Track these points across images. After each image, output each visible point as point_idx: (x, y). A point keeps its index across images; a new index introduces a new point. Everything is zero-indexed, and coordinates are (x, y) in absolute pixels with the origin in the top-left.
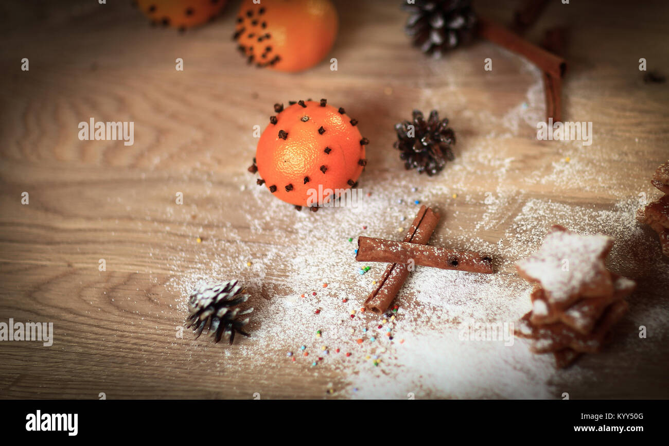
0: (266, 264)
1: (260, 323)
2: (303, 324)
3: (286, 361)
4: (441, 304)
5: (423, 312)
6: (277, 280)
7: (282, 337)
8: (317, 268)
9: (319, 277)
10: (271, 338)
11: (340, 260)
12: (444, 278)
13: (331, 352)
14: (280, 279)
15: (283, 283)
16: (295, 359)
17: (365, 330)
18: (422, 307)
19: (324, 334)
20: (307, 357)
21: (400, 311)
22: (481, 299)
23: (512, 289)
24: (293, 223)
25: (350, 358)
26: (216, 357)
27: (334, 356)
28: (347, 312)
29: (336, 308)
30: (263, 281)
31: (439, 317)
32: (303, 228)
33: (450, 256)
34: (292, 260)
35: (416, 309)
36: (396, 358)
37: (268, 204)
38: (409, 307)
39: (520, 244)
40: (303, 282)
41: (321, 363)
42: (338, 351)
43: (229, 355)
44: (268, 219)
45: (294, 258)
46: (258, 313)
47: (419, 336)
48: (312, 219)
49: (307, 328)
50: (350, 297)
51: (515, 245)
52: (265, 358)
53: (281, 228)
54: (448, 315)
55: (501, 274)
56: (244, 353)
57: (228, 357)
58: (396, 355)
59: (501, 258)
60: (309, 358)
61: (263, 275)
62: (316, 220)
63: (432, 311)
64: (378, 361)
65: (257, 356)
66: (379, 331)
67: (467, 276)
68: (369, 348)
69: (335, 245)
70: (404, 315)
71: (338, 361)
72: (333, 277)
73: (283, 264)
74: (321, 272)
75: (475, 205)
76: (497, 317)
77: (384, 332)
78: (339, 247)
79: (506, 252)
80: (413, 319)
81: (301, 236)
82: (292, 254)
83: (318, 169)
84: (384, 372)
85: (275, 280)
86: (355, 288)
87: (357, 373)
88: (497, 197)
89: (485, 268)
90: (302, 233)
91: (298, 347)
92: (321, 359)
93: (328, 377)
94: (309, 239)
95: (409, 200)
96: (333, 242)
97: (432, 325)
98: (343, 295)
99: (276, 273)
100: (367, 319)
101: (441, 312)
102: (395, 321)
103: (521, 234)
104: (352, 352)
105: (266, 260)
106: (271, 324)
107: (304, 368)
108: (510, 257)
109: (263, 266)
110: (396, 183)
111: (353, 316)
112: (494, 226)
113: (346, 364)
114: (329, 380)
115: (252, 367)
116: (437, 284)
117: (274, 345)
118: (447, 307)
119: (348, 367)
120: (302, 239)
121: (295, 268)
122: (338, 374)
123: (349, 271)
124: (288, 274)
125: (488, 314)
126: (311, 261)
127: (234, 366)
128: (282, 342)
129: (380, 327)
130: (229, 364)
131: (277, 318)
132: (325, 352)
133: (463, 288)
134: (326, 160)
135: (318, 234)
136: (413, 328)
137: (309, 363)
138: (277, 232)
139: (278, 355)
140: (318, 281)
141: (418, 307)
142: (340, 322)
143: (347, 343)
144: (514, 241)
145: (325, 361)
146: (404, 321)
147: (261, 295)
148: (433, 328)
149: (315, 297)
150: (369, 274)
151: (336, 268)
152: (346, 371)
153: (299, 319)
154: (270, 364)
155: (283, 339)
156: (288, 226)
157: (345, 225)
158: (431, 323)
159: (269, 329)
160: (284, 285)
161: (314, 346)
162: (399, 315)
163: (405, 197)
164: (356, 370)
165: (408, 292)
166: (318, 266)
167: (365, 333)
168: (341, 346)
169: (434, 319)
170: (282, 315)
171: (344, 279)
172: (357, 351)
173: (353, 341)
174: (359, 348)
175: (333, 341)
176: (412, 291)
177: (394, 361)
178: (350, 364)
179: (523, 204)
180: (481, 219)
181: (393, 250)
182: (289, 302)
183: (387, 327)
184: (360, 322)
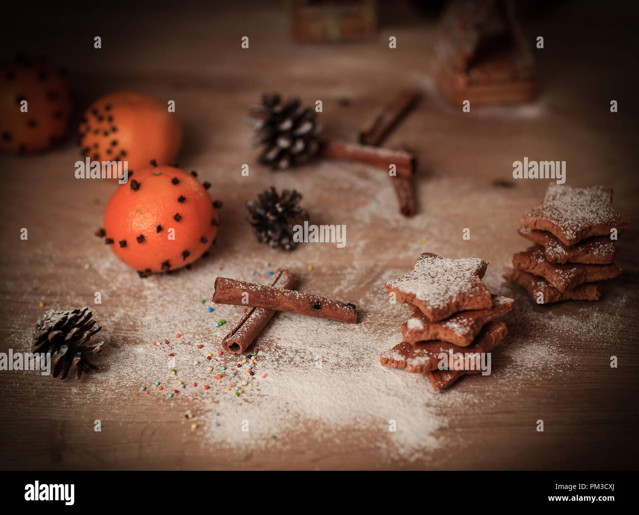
0: (114, 322)
1: (109, 366)
2: (156, 366)
3: (138, 395)
4: (304, 347)
5: (285, 354)
6: (127, 333)
7: (133, 377)
8: (169, 324)
9: (171, 330)
10: (121, 378)
11: (192, 317)
12: (305, 329)
13: (187, 387)
14: (129, 332)
15: (132, 336)
16: (148, 393)
17: (223, 368)
18: (284, 350)
19: (179, 373)
20: (161, 391)
21: (260, 353)
22: (345, 343)
23: (378, 335)
24: (142, 291)
25: (209, 390)
26: (63, 393)
27: (190, 389)
28: (203, 355)
29: (190, 353)
30: (111, 334)
31: (303, 358)
32: (151, 294)
33: (312, 298)
34: (141, 318)
35: (277, 351)
36: (259, 390)
37: (115, 278)
38: (270, 350)
39: (382, 301)
40: (155, 334)
41: (177, 395)
42: (196, 385)
43: (76, 391)
44: (114, 288)
45: (143, 317)
46: (106, 358)
47: (282, 373)
48: (162, 288)
49: (160, 368)
50: (205, 344)
51: (377, 302)
52: (115, 393)
53: (128, 295)
54: (312, 356)
55: (365, 324)
56: (93, 389)
57: (75, 393)
58: (259, 388)
59: (364, 312)
60: (164, 392)
61: (112, 330)
62: (165, 289)
63: (295, 353)
64: (240, 391)
65: (107, 392)
66: (239, 369)
67: (329, 326)
68: (228, 383)
69: (186, 306)
70: (265, 357)
71: (196, 393)
72: (187, 330)
73: (132, 321)
74: (173, 327)
75: (332, 275)
76: (365, 356)
77: (243, 370)
78: (191, 308)
79: (369, 308)
80: (274, 360)
81: (150, 300)
82: (141, 314)
83: (171, 218)
84: (246, 401)
85: (124, 333)
86: (210, 338)
87: (218, 402)
88: (354, 268)
89: (349, 313)
90: (150, 299)
91: (151, 383)
92: (177, 391)
93: (185, 406)
94: (159, 302)
95: (263, 272)
96: (184, 304)
97: (295, 364)
98: (198, 343)
99: (125, 328)
100: (226, 361)
101: (304, 354)
102: (255, 361)
103: (382, 294)
104: (211, 386)
105: (113, 319)
106: (121, 367)
107: (159, 399)
108: (373, 312)
109: (111, 324)
110: (248, 260)
111: (209, 358)
112: (354, 289)
113: (204, 395)
114: (186, 408)
115: (102, 400)
116: (298, 333)
117: (125, 383)
118: (311, 349)
119: (207, 398)
120: (152, 302)
121: (146, 324)
122: (196, 403)
123: (202, 325)
124: (137, 328)
125: (355, 354)
126: (161, 318)
127: (82, 400)
128: (134, 380)
129: (240, 366)
130: (77, 398)
131: (128, 362)
132: (182, 386)
133: (326, 335)
134: (180, 209)
135: (168, 299)
136: (275, 366)
137: (164, 395)
138: (124, 298)
139: (130, 390)
140: (171, 334)
141: (279, 351)
142: (196, 363)
143: (205, 379)
144: (376, 299)
145: (182, 394)
146: (265, 362)
147: (110, 345)
148: (296, 365)
149: (167, 345)
150: (225, 327)
151: (188, 323)
152: (206, 400)
153: (151, 362)
154: (122, 397)
155: (135, 378)
156: (136, 293)
157: (196, 292)
158: (295, 363)
159: (118, 371)
160: (134, 337)
161: (169, 383)
162: (259, 357)
163: (259, 270)
164: (216, 400)
165: (268, 339)
166: (169, 322)
167: (223, 371)
168: (197, 381)
169: (297, 359)
170: (133, 359)
171: (198, 331)
172: (216, 385)
173: (211, 377)
174: (218, 383)
175: (189, 378)
176: (271, 339)
177: (257, 392)
178: (209, 396)
179: (382, 273)
180: (339, 284)
181: (253, 289)
182: (140, 350)
183: (247, 367)
184: (217, 363)
